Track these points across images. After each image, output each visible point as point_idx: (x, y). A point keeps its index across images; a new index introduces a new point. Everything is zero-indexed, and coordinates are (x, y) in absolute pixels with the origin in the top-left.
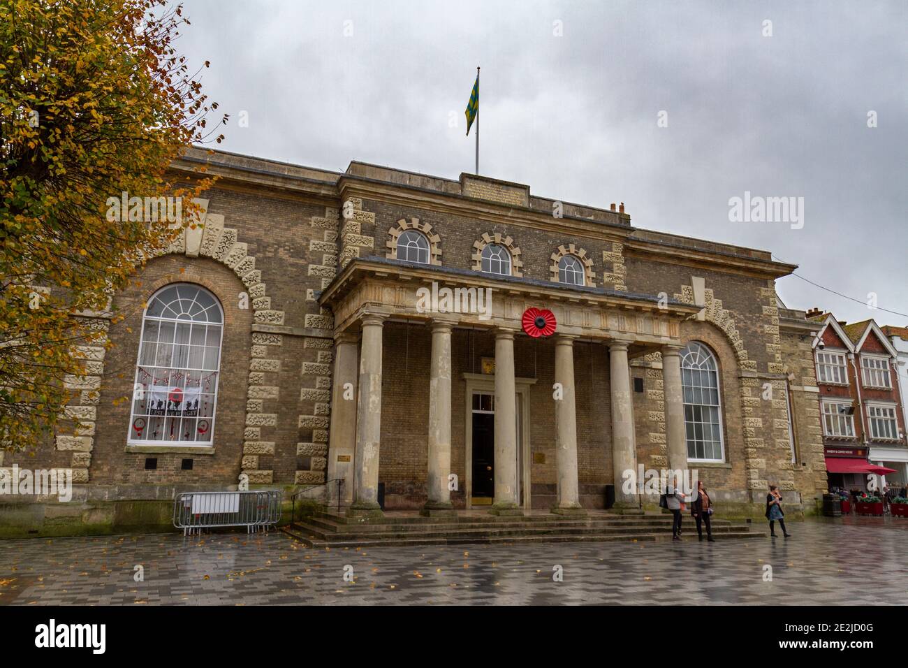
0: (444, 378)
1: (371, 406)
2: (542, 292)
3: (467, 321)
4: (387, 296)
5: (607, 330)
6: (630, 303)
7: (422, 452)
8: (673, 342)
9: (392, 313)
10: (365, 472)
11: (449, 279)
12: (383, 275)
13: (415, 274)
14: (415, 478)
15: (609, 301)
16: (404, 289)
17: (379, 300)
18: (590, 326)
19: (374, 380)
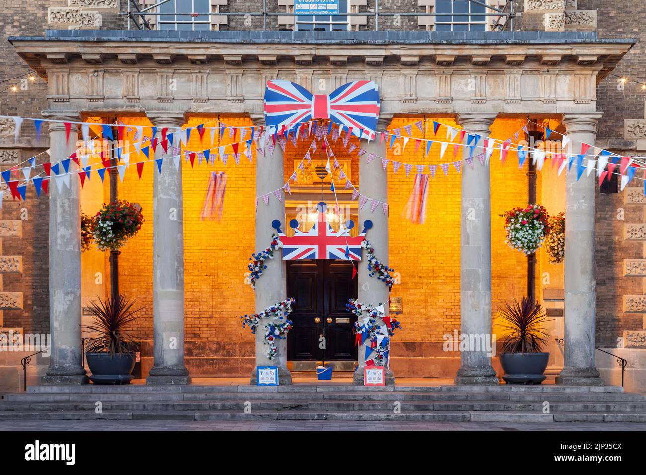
0: (165, 197)
1: (59, 242)
2: (313, 52)
3: (201, 110)
4: (75, 87)
5: (449, 100)
6: (481, 52)
7: (204, 300)
8: (581, 107)
9: (84, 110)
10: (56, 328)
11: (157, 51)
12: (58, 57)
13: (103, 50)
14: (195, 336)
15: (439, 52)
16: (101, 74)
17: (63, 94)
18: (414, 97)
19: (62, 206)
